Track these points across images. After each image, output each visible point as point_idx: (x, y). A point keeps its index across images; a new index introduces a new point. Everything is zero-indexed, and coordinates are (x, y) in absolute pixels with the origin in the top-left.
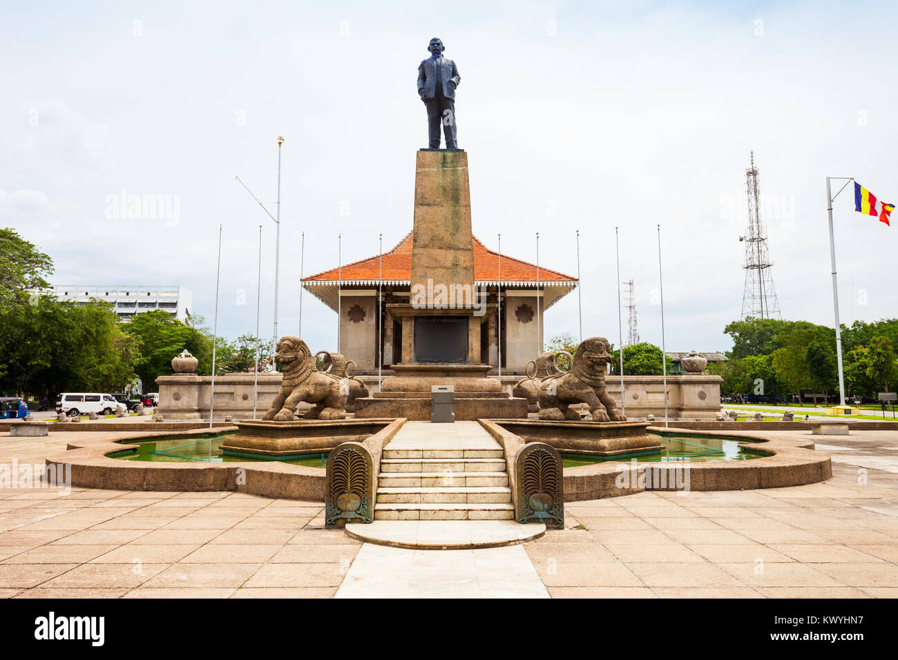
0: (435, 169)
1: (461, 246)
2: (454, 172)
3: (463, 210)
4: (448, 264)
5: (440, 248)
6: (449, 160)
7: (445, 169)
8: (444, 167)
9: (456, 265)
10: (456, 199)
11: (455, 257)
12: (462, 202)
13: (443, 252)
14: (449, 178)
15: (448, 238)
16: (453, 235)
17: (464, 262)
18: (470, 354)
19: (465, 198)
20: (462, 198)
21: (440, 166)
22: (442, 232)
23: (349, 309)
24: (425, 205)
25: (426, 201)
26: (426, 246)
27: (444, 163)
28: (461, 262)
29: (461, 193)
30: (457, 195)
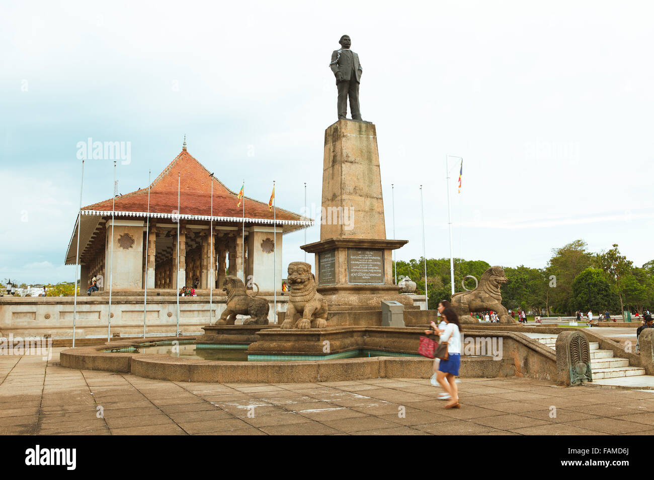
0: (354, 135)
1: (375, 196)
2: (368, 139)
3: (375, 168)
4: (367, 209)
5: (361, 196)
6: (363, 129)
7: (361, 136)
8: (360, 134)
9: (372, 210)
10: (370, 159)
11: (371, 204)
12: (374, 162)
13: (363, 199)
14: (364, 143)
15: (366, 190)
16: (369, 186)
17: (378, 208)
18: (386, 278)
19: (376, 159)
20: (374, 159)
21: (358, 133)
22: (362, 184)
23: (119, 237)
24: (349, 162)
25: (350, 159)
26: (350, 194)
27: (360, 131)
28: (375, 208)
29: (373, 155)
30: (370, 156)
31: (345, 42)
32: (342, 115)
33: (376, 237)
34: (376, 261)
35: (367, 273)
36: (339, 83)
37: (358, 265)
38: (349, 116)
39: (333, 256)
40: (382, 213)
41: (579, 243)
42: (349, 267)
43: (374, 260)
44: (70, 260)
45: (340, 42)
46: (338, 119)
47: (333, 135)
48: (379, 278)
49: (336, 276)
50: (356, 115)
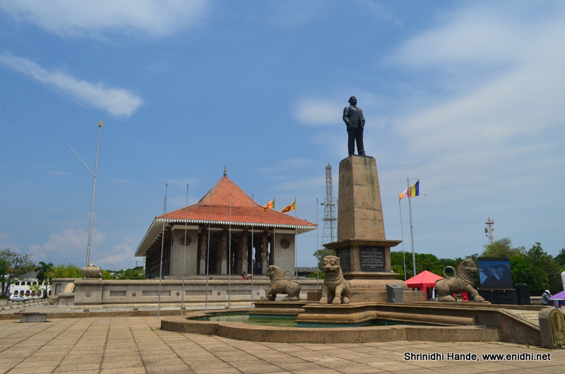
0: (362, 166)
1: (377, 208)
2: (371, 168)
3: (376, 189)
4: (372, 218)
5: (367, 209)
6: (367, 162)
7: (366, 166)
9: (375, 219)
10: (372, 183)
11: (374, 214)
12: (375, 185)
13: (368, 211)
14: (368, 172)
15: (370, 204)
16: (372, 202)
17: (379, 217)
18: (386, 267)
19: (377, 183)
21: (364, 165)
22: (367, 200)
23: (181, 237)
25: (359, 183)
26: (360, 208)
27: (365, 163)
28: (377, 217)
29: (375, 180)
30: (372, 181)
31: (353, 101)
32: (351, 152)
33: (379, 239)
34: (380, 255)
35: (373, 264)
36: (349, 130)
37: (367, 258)
38: (356, 152)
39: (349, 251)
40: (381, 221)
41: (506, 241)
42: (361, 259)
43: (378, 255)
44: (138, 254)
45: (349, 102)
46: (348, 155)
47: (346, 166)
48: (381, 268)
49: (352, 266)
50: (361, 153)
